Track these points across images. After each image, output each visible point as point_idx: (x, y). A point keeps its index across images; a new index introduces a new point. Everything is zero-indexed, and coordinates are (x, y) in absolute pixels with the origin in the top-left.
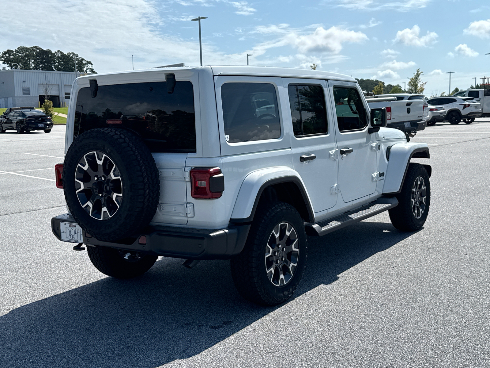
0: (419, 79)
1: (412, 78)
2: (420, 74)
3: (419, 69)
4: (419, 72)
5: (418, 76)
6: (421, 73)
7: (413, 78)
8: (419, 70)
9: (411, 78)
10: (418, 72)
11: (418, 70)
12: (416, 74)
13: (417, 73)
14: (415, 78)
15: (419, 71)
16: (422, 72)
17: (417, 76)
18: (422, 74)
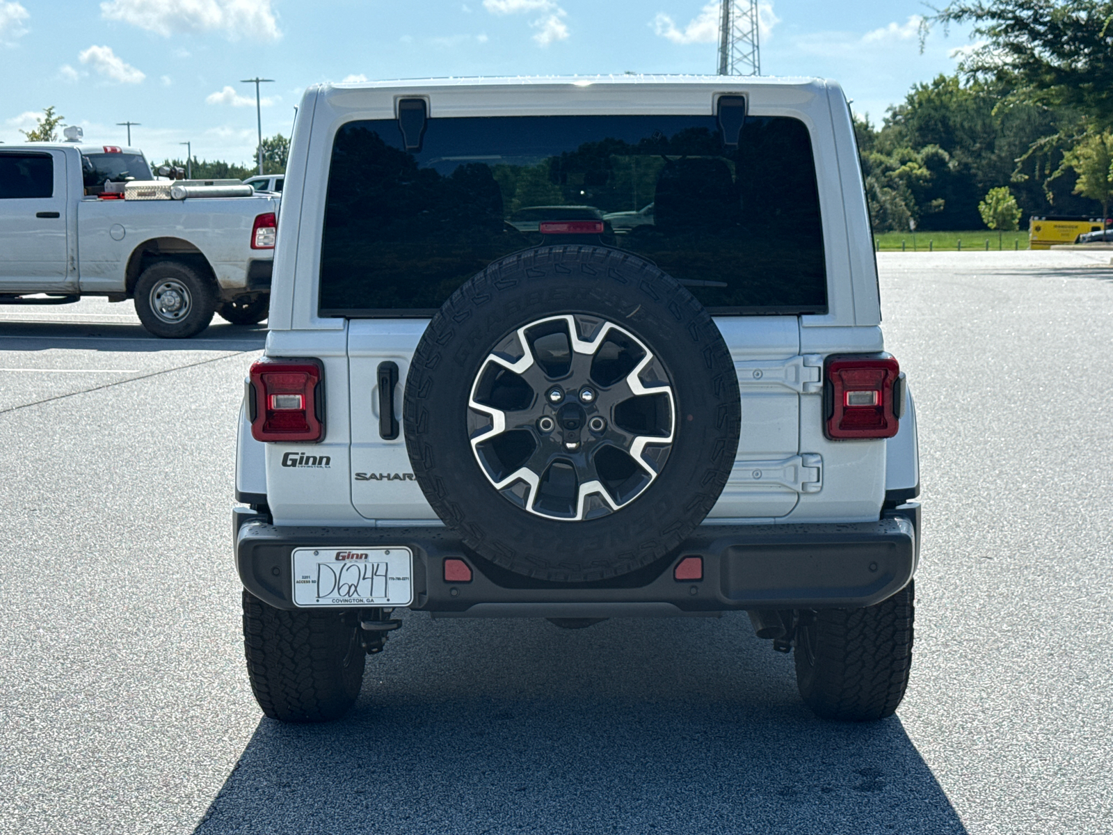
0: (53, 135)
1: (34, 133)
2: (56, 121)
3: (53, 107)
4: (53, 118)
5: (51, 129)
6: (59, 118)
7: (37, 132)
8: (52, 111)
9: (30, 133)
10: (50, 115)
11: (51, 109)
12: (43, 122)
13: (47, 120)
14: (41, 132)
15: (54, 113)
16: (62, 118)
17: (48, 128)
18: (61, 122)
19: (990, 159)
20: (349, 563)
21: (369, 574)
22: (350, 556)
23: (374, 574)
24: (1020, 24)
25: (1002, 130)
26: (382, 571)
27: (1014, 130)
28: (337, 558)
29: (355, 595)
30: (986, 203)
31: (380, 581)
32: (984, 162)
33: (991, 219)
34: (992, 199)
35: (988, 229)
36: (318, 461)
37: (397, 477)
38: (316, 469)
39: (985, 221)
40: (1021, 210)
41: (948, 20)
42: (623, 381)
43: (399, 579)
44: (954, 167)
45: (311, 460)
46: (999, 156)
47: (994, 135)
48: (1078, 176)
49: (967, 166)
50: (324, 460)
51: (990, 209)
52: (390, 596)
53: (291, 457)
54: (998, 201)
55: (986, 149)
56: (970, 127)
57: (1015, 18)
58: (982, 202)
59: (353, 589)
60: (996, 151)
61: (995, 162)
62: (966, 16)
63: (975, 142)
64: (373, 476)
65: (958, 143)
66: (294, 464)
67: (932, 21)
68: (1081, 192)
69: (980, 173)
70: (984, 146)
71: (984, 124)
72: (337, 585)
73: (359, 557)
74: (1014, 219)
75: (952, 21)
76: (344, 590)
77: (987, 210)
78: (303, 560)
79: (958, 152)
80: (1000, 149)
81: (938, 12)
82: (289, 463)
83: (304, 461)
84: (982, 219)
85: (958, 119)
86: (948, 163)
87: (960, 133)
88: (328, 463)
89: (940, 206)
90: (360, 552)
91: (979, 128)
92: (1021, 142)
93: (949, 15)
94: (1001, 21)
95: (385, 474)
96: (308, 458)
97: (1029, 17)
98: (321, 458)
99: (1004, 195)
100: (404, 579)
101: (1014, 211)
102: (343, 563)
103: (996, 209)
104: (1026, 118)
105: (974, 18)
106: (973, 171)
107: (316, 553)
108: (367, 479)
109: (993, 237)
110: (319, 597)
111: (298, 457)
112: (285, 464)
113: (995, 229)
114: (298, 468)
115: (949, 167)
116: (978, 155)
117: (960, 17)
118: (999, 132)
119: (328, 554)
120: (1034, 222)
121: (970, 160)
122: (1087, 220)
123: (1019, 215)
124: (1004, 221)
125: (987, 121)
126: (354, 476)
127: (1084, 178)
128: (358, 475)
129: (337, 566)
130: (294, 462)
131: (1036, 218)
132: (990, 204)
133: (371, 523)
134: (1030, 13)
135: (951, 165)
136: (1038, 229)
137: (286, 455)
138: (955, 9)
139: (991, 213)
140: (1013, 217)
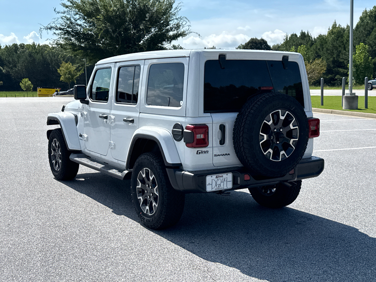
19: (15, 70)
20: (219, 178)
21: (223, 181)
22: (219, 177)
23: (224, 181)
24: (68, 32)
25: (18, 61)
26: (226, 180)
27: (22, 61)
28: (216, 178)
29: (220, 187)
30: (22, 83)
31: (225, 182)
32: (14, 71)
33: (24, 88)
34: (24, 82)
35: (23, 91)
36: (205, 152)
37: (224, 155)
38: (205, 154)
39: (22, 88)
40: (33, 85)
41: (47, 30)
42: (289, 126)
43: (229, 181)
44: (5, 71)
45: (204, 152)
46: (18, 69)
47: (15, 63)
48: (61, 76)
49: (8, 71)
50: (207, 152)
51: (23, 85)
52: (228, 186)
53: (199, 151)
54: (26, 82)
55: (14, 67)
56: (8, 60)
57: (67, 30)
58: (20, 83)
59: (220, 185)
60: (17, 68)
61: (17, 71)
62: (52, 29)
63: (10, 65)
64: (218, 155)
65: (5, 65)
66: (199, 154)
67: (43, 29)
68: (62, 80)
69: (13, 74)
70: (13, 66)
71: (12, 59)
72: (216, 185)
73: (221, 176)
74: (31, 88)
75: (48, 30)
76: (218, 186)
77: (22, 85)
78: (209, 179)
79: (5, 67)
80: (18, 67)
81: (44, 27)
82: (198, 153)
83: (202, 152)
84: (21, 87)
85: (4, 57)
86: (2, 71)
87: (6, 62)
88: (208, 152)
89: (2, 83)
90: (221, 175)
91: (11, 60)
92: (24, 65)
93: (48, 28)
94: (63, 31)
95: (221, 154)
96: (203, 151)
97: (71, 31)
98: (206, 151)
99: (27, 81)
100: (231, 181)
101: (31, 85)
102: (217, 179)
103: (25, 85)
104: (25, 58)
105: (55, 30)
106: (11, 73)
107: (212, 177)
108: (216, 156)
109: (25, 93)
110: (212, 188)
111: (200, 151)
112: (197, 154)
113: (25, 91)
114: (201, 154)
115: (3, 72)
116: (12, 68)
117: (51, 29)
118: (17, 62)
119: (214, 176)
120: (39, 89)
121: (9, 70)
122: (54, 88)
123: (33, 87)
124: (28, 88)
125: (13, 58)
126: (214, 155)
127: (63, 76)
128: (215, 155)
129: (216, 180)
130: (200, 153)
131: (39, 88)
132: (23, 83)
133: (216, 168)
134: (71, 29)
135: (3, 71)
136: (40, 91)
137: (198, 151)
138: (49, 26)
139: (24, 86)
140: (31, 87)
